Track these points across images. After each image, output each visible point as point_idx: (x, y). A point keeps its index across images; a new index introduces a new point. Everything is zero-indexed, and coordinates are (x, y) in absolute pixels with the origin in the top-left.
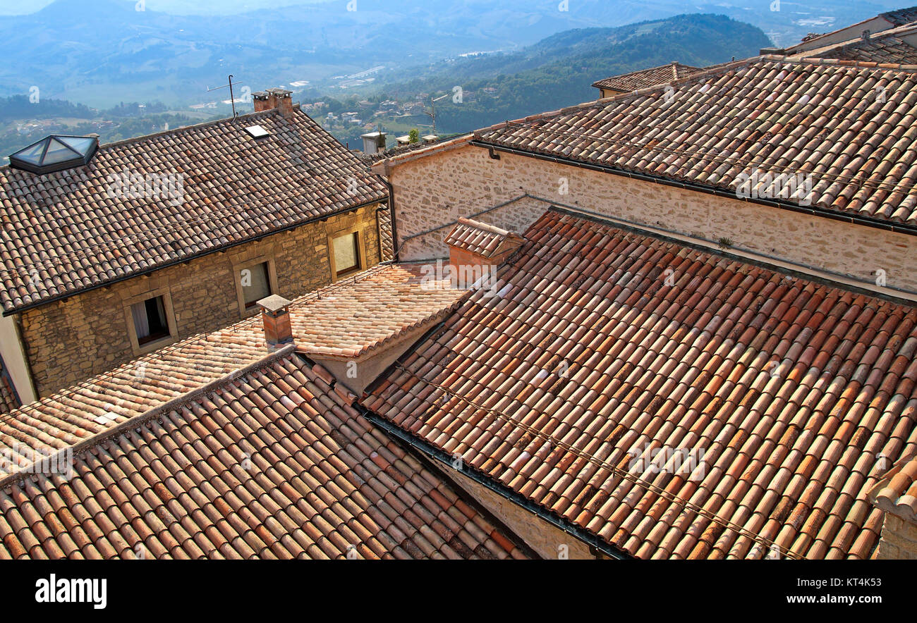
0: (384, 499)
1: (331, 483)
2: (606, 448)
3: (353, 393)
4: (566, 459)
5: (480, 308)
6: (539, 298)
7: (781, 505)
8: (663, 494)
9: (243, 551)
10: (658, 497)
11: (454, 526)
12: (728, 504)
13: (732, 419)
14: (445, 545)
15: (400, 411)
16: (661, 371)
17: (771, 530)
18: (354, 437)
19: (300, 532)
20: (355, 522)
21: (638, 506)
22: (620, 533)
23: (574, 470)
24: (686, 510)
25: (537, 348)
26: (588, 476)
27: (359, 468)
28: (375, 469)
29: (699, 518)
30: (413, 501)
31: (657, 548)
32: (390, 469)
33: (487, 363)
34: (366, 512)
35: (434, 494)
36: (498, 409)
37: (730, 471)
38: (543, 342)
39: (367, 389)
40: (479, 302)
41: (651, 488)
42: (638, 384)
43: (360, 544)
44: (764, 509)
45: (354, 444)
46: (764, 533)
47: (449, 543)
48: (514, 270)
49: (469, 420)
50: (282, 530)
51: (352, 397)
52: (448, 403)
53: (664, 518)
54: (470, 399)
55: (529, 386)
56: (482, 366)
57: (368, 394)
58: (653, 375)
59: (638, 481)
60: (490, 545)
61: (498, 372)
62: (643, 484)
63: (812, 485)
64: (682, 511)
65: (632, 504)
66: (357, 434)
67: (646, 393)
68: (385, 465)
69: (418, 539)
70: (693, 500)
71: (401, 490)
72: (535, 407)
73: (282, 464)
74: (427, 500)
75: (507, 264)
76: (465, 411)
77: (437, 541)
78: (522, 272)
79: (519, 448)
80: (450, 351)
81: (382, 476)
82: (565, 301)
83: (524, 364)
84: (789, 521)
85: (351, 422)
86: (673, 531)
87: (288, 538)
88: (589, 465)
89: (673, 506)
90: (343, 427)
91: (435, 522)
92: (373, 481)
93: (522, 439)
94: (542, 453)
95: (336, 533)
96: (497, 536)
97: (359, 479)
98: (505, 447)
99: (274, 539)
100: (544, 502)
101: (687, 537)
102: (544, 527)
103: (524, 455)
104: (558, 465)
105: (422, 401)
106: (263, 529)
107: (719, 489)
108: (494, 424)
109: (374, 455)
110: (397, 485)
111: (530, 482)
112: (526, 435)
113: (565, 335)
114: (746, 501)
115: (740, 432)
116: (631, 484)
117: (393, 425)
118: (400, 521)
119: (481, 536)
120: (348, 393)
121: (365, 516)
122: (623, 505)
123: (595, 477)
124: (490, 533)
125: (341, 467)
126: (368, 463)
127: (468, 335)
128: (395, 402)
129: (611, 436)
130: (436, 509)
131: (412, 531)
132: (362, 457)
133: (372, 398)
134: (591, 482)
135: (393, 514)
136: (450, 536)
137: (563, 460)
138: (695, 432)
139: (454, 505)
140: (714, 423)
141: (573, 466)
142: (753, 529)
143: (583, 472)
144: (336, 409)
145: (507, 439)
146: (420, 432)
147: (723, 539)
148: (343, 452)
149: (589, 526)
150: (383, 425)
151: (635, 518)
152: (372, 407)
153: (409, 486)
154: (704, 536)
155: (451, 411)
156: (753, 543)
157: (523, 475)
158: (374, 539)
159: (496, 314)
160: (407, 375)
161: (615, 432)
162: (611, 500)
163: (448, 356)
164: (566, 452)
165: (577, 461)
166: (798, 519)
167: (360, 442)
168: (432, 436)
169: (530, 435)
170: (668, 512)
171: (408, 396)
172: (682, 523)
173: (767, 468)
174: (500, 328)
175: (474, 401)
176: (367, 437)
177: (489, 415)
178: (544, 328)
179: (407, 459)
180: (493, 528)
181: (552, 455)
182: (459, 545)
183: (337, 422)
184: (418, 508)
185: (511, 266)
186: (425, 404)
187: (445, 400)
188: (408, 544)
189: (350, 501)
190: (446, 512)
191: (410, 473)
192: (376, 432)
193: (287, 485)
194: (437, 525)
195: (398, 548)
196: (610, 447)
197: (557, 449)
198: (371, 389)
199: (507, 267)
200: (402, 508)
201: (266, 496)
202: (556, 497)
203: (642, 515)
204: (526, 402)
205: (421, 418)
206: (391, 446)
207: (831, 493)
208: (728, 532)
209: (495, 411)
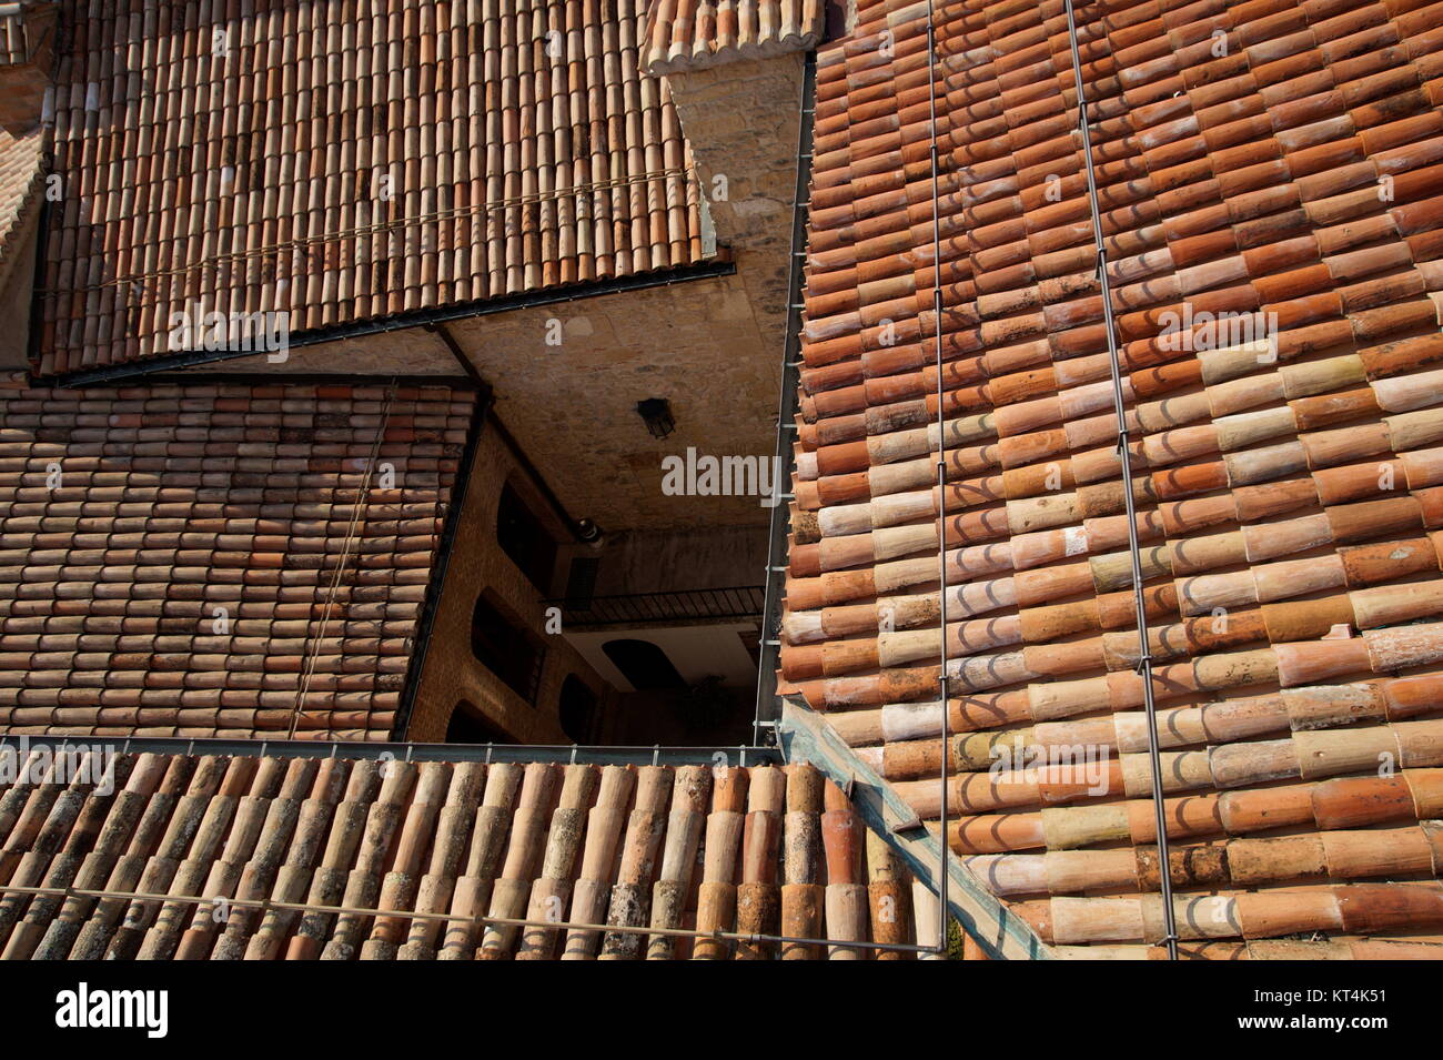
0: (170, 456)
1: (93, 491)
2: (363, 208)
3: (17, 370)
4: (330, 253)
5: (79, 143)
6: (145, 77)
7: (577, 138)
8: (457, 214)
9: (63, 645)
10: (453, 222)
11: (271, 420)
12: (526, 175)
13: (472, 78)
14: (279, 447)
15: (96, 346)
16: (359, 73)
17: (583, 172)
18: (70, 420)
19: (108, 570)
20: (160, 507)
21: (441, 247)
22: (442, 289)
23: (347, 259)
24: (490, 214)
25: (195, 147)
26: (366, 255)
27: (111, 448)
28: (129, 434)
29: (509, 212)
30: (205, 431)
31: (489, 275)
32: (146, 420)
33: (150, 209)
34: (163, 487)
35: (221, 406)
36: (209, 254)
37: (506, 139)
38: (196, 134)
39: (30, 353)
40: (71, 136)
41: (440, 217)
42: (344, 107)
43: (187, 523)
44: (563, 155)
45: (79, 427)
46: (578, 181)
47: (282, 441)
48: (79, 59)
49: (186, 293)
50: (86, 586)
51: (21, 377)
52: (145, 292)
53: (474, 239)
54: (167, 268)
55: (223, 201)
56: (147, 217)
57: (36, 357)
58: (354, 84)
59: (422, 219)
60: (325, 407)
61: (172, 210)
62: (429, 218)
63: (592, 95)
64: (487, 217)
65: (432, 249)
66: (71, 413)
67: (360, 112)
68: (136, 420)
69: (246, 465)
70: (490, 198)
71: (181, 431)
72: (250, 220)
73: (11, 521)
74: (218, 419)
75: (62, 56)
76: (173, 287)
77: (266, 449)
78: (93, 56)
79: (268, 281)
80: (92, 228)
81: (145, 434)
82: (180, 60)
83: (195, 177)
84: (593, 150)
85: (49, 406)
86: (492, 245)
87: (101, 587)
88: (359, 242)
89: (475, 219)
90: (46, 419)
91: (248, 433)
92: (140, 448)
93: (264, 270)
94: (299, 268)
95: (150, 536)
96: (324, 392)
97: (120, 459)
98: (253, 292)
99: (85, 603)
100: (341, 318)
101: (510, 241)
102: (363, 345)
103: (280, 284)
104: (326, 267)
105: (112, 314)
106: (62, 604)
107: (508, 167)
108: (219, 276)
109: (114, 420)
110: (171, 430)
111: (310, 309)
112: (265, 261)
113: (216, 105)
114: (541, 160)
115: (489, 86)
116: (416, 229)
117: (102, 368)
118: (210, 464)
119: (308, 406)
120: (11, 376)
121: (165, 491)
122: (425, 258)
123: (375, 250)
124: (314, 395)
125: (89, 464)
126: (114, 435)
127: (96, 190)
128: (80, 340)
129: (358, 191)
130: (237, 419)
131: (231, 463)
132: (101, 434)
133: (47, 360)
134: (374, 258)
135: (195, 463)
136: (275, 434)
137: (327, 258)
138: (443, 120)
139: (253, 399)
140: (456, 94)
141: (343, 255)
142: (566, 185)
143: (358, 253)
144: (15, 406)
145: (248, 281)
146: (142, 352)
147: (544, 216)
148: (73, 448)
149: (407, 306)
150: (91, 378)
151: (446, 262)
152: (57, 368)
153: (184, 420)
154: (525, 228)
155: (157, 298)
156: (574, 198)
157: (297, 307)
158: (198, 506)
159: (108, 139)
160: (64, 298)
161: (359, 183)
162: (409, 262)
163: (95, 235)
164: (323, 247)
165: (343, 247)
166: (600, 141)
167: (83, 420)
168: (160, 346)
169: (270, 257)
170: (474, 229)
171: (90, 322)
172: (495, 230)
173: (540, 107)
174: (129, 152)
175: (174, 266)
176: (85, 407)
177: (204, 270)
178: (183, 114)
179: (156, 393)
180: (313, 388)
181: (310, 261)
182: (293, 435)
183: (33, 420)
184: (216, 434)
185: (71, 55)
186: (119, 315)
187: (139, 292)
188: (239, 478)
189: (133, 491)
190: (251, 412)
191: (173, 405)
192: (91, 394)
193: (41, 537)
194: (251, 434)
195: (232, 492)
196: (367, 204)
197: (311, 250)
198: (35, 348)
199: (66, 60)
200: (199, 449)
201: (29, 570)
202: (350, 302)
203: (451, 253)
204: (234, 223)
205: (128, 334)
206: (124, 393)
207: (615, 90)
208: (544, 205)
209: (208, 260)
